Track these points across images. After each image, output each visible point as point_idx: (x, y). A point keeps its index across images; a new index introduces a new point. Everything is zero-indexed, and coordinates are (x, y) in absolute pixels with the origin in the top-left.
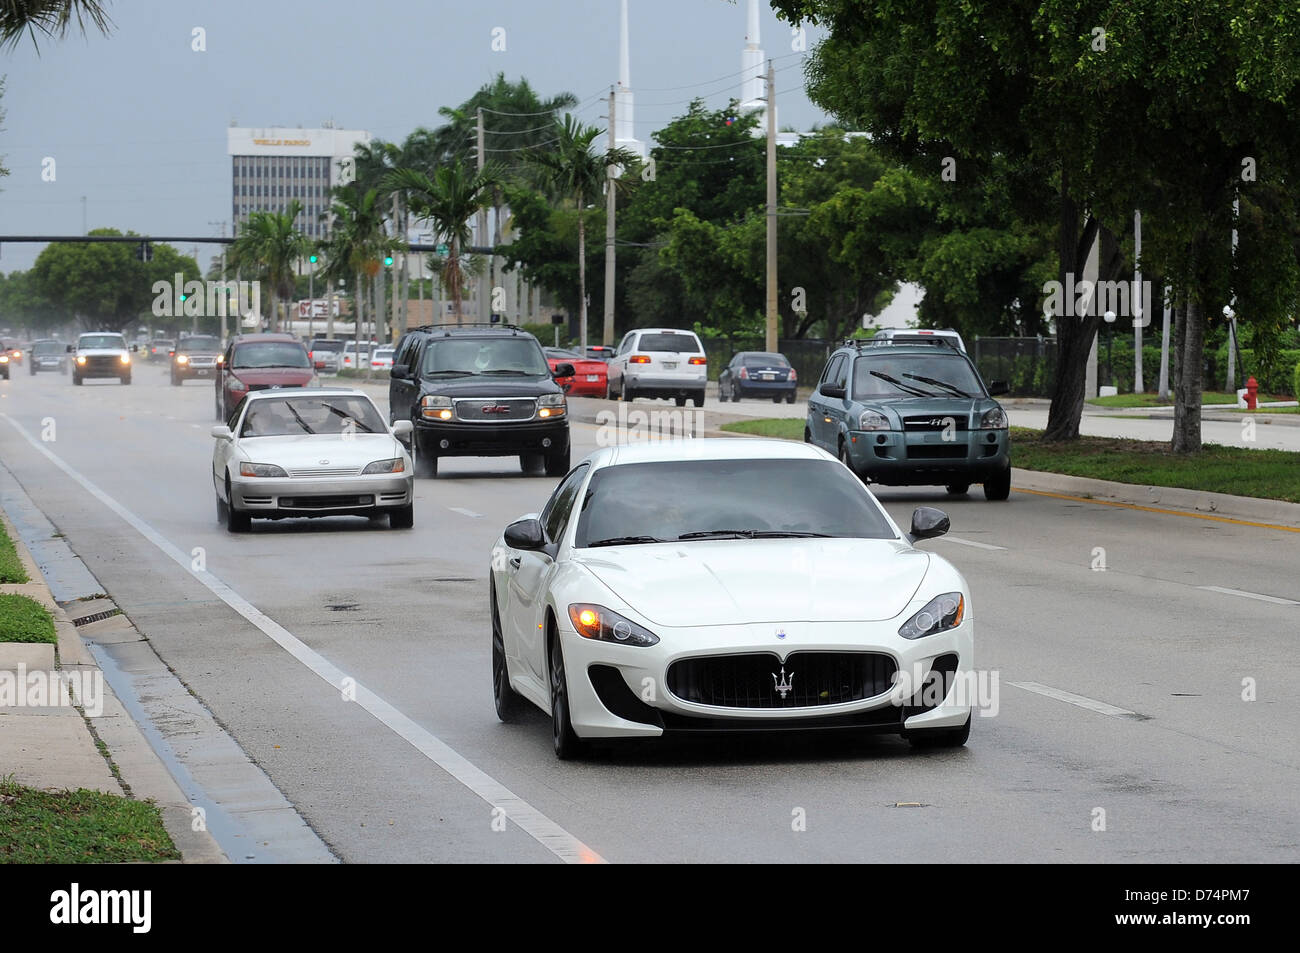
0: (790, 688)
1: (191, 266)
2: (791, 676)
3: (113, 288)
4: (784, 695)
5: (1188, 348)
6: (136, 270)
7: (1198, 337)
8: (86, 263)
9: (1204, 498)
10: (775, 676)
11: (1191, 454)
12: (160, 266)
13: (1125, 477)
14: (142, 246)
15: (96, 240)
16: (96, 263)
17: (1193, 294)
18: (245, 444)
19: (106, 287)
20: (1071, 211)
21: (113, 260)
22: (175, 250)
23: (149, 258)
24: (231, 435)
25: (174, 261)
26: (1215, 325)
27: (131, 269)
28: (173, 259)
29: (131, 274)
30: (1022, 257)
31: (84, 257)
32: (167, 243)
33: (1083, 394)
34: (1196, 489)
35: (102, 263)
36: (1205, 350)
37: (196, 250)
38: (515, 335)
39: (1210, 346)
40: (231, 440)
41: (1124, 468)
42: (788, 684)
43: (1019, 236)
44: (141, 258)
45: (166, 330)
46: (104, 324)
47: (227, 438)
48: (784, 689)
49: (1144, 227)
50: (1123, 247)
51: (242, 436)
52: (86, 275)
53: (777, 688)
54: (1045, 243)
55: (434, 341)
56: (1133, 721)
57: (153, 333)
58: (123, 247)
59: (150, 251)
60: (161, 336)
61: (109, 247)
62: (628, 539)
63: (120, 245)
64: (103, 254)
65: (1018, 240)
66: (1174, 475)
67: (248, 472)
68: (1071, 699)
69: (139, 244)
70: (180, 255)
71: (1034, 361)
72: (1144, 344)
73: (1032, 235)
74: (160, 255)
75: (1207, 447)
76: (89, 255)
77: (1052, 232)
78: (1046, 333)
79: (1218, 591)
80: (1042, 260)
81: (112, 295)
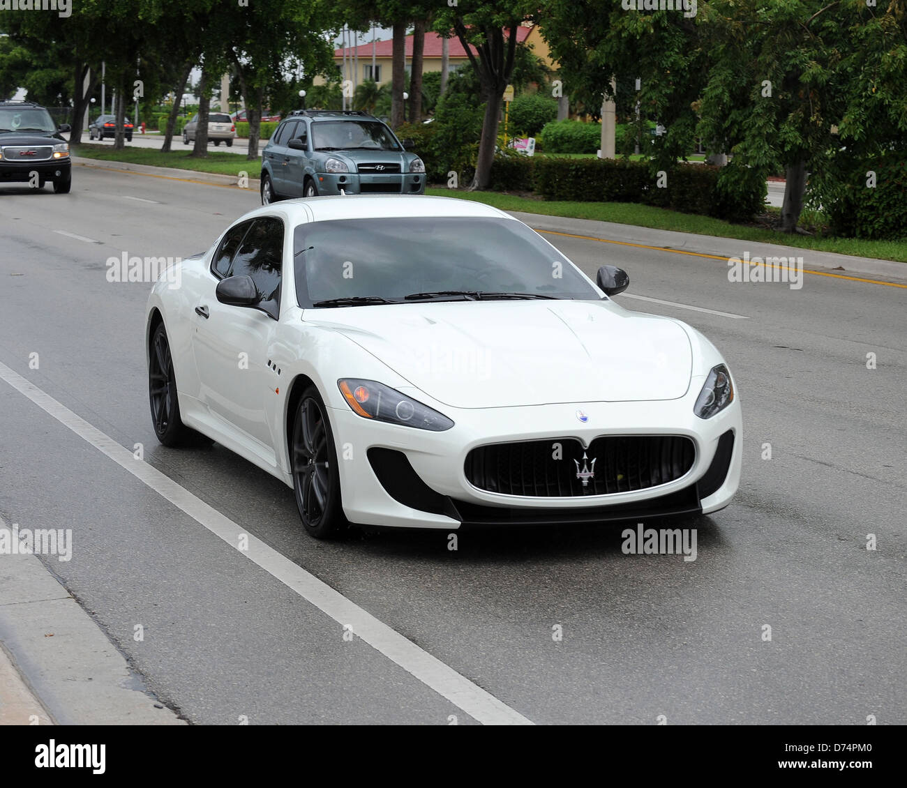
0: (592, 474)
2: (593, 461)
4: (585, 482)
5: (120, 111)
7: (124, 107)
9: (125, 165)
10: (577, 462)
11: (121, 150)
13: (97, 158)
17: (122, 92)
20: (79, 62)
26: (130, 104)
30: (62, 79)
33: (82, 128)
34: (122, 161)
36: (127, 112)
39: (129, 111)
41: (97, 154)
42: (590, 471)
43: (61, 71)
48: (585, 475)
49: (106, 68)
50: (98, 76)
53: (579, 475)
54: (70, 74)
56: (98, 245)
62: (356, 299)
65: (60, 73)
66: (115, 157)
68: (76, 237)
71: (66, 116)
72: (105, 110)
73: (66, 71)
75: (126, 147)
77: (73, 69)
78: (71, 106)
79: (128, 198)
80: (69, 80)
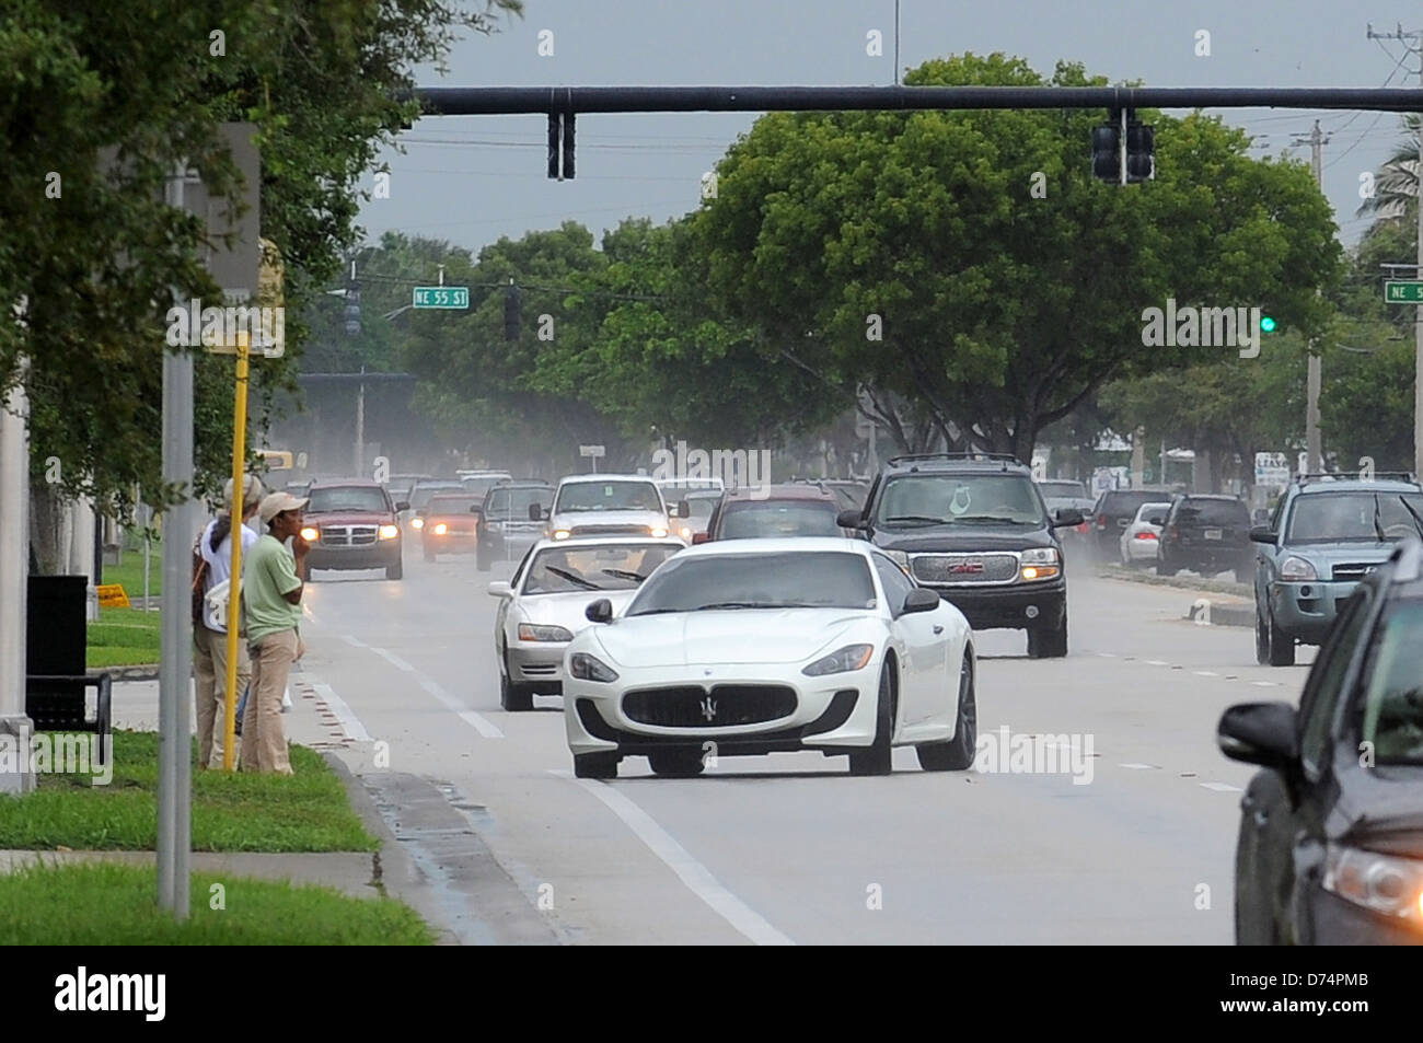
1: (1296, 199)
3: (1001, 286)
6: (1086, 217)
8: (898, 190)
12: (1181, 200)
14: (1114, 124)
15: (940, 103)
16: (939, 191)
18: (527, 603)
19: (974, 283)
21: (1000, 177)
22: (1237, 139)
23: (1138, 170)
24: (512, 592)
25: (1234, 183)
27: (1071, 212)
28: (1229, 171)
29: (1068, 231)
31: (891, 167)
32: (1209, 112)
35: (960, 190)
37: (1317, 140)
38: (1005, 470)
40: (511, 599)
44: (1109, 170)
45: (1199, 452)
46: (966, 425)
47: (508, 595)
51: (524, 593)
52: (898, 235)
55: (896, 479)
57: (1154, 462)
58: (1038, 129)
59: (1142, 142)
60: (1182, 467)
61: (985, 128)
63: (1027, 118)
64: (966, 155)
67: (528, 635)
69: (1101, 116)
70: (1254, 154)
74: (1183, 158)
76: (909, 160)
81: (994, 314)
